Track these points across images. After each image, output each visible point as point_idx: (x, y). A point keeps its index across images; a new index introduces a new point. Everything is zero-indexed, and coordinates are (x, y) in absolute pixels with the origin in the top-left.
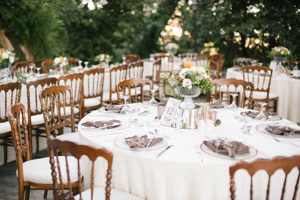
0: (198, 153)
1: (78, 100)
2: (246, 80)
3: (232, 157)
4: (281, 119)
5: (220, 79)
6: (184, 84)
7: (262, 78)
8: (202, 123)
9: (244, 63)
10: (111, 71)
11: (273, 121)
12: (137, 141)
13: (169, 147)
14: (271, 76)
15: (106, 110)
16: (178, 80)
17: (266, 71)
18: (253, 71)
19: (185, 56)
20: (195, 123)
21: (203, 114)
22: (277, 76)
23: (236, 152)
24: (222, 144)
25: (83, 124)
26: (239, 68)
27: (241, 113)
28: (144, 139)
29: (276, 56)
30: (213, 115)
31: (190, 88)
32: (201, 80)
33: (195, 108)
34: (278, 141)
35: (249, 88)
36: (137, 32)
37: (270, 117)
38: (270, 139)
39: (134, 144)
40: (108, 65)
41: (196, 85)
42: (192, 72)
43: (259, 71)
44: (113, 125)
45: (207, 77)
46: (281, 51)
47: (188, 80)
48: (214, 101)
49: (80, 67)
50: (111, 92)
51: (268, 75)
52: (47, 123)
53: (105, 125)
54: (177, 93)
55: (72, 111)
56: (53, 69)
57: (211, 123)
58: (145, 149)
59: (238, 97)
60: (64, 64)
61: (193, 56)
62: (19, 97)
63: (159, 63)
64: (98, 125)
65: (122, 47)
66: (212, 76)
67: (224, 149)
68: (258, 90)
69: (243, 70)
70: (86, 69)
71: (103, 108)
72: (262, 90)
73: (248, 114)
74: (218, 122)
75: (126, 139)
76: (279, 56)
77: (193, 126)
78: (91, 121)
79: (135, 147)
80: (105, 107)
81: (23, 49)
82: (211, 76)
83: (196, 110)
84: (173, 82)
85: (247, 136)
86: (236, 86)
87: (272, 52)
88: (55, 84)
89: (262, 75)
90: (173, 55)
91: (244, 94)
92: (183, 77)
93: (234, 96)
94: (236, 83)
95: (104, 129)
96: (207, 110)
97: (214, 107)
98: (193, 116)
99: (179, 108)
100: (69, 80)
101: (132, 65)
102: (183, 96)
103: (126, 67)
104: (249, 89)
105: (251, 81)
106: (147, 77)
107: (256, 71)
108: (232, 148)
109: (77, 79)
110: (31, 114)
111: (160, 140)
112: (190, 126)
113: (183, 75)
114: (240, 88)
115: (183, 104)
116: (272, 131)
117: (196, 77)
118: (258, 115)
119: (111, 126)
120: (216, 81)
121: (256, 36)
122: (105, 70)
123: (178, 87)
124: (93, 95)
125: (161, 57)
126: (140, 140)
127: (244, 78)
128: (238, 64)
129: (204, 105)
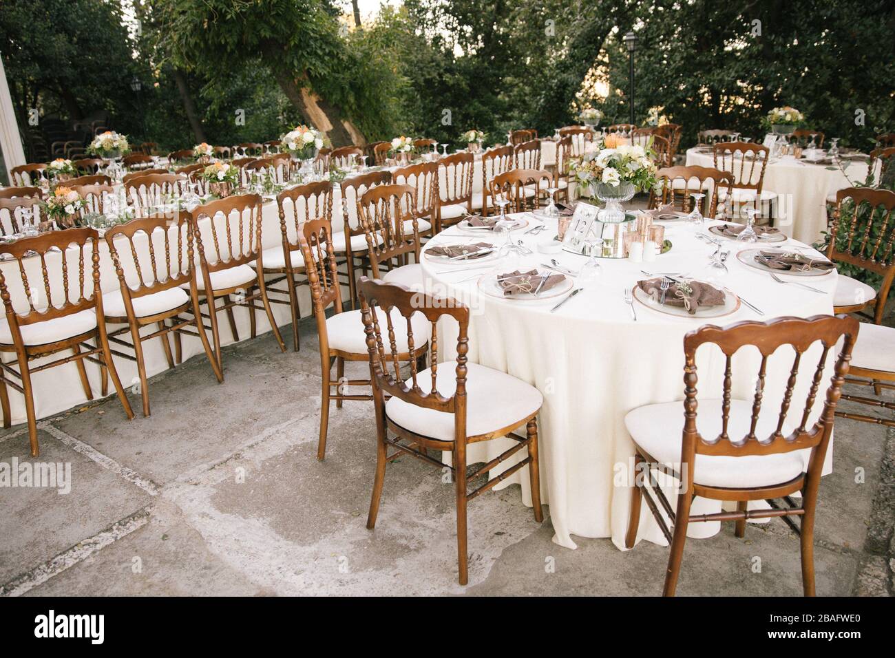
0: (628, 303)
1: (429, 208)
2: (720, 168)
3: (692, 311)
4: (786, 239)
5: (672, 168)
6: (605, 178)
7: (748, 164)
8: (636, 247)
9: (717, 138)
10: (484, 158)
11: (768, 244)
12: (519, 281)
13: (575, 292)
14: (765, 160)
15: (470, 225)
16: (594, 170)
17: (756, 152)
18: (733, 152)
19: (613, 131)
20: (625, 247)
21: (639, 231)
22: (776, 159)
23: (700, 302)
24: (673, 288)
25: (427, 252)
26: (707, 148)
27: (710, 229)
28: (530, 277)
29: (775, 124)
30: (658, 233)
31: (616, 184)
32: (635, 169)
33: (626, 220)
34: (779, 281)
35: (724, 182)
36: (535, 94)
37: (764, 235)
38: (764, 278)
39: (514, 286)
40: (481, 149)
41: (627, 179)
42: (620, 155)
43: (744, 152)
44: (479, 252)
45: (647, 163)
46: (786, 114)
47: (612, 170)
48: (661, 207)
49: (436, 152)
50: (486, 194)
51: (761, 159)
52: (371, 249)
53: (465, 252)
54: (593, 195)
55: (415, 227)
56: (390, 157)
57: (654, 247)
58: (531, 296)
59: (703, 200)
60: (408, 148)
61: (628, 131)
62: (330, 206)
63: (569, 142)
64: (452, 252)
65: (510, 119)
66: (656, 163)
67: (677, 297)
68: (741, 186)
69: (714, 150)
70: (445, 155)
71: (464, 223)
72: (749, 186)
73: (722, 230)
74: (666, 246)
75: (499, 277)
76: (782, 124)
77: (620, 253)
78: (441, 246)
79: (514, 293)
80: (469, 219)
81: (347, 125)
82: (655, 161)
83: (626, 224)
84: (585, 175)
85: (721, 272)
86: (702, 180)
87: (769, 116)
88: (389, 182)
89: (749, 159)
90: (592, 129)
91: (716, 193)
92: (603, 165)
93: (698, 197)
94: (701, 173)
95: (464, 259)
96: (648, 224)
97: (661, 218)
98: (620, 235)
99: (597, 220)
100: (412, 176)
101: (521, 147)
102: (604, 199)
103: (510, 152)
104: (724, 184)
105: (728, 169)
106: (546, 167)
107: (738, 152)
108: (691, 294)
109: (425, 174)
110: (350, 233)
111: (560, 279)
112: (615, 252)
113: (603, 161)
114: (709, 183)
115: (603, 214)
116: (767, 261)
117: (628, 165)
118: (743, 233)
119: (475, 253)
120: (664, 171)
121: (739, 92)
122: (476, 157)
123: (594, 183)
124: (455, 198)
125: (573, 132)
126: (523, 279)
127: (716, 166)
128: (705, 141)
129: (642, 214)
